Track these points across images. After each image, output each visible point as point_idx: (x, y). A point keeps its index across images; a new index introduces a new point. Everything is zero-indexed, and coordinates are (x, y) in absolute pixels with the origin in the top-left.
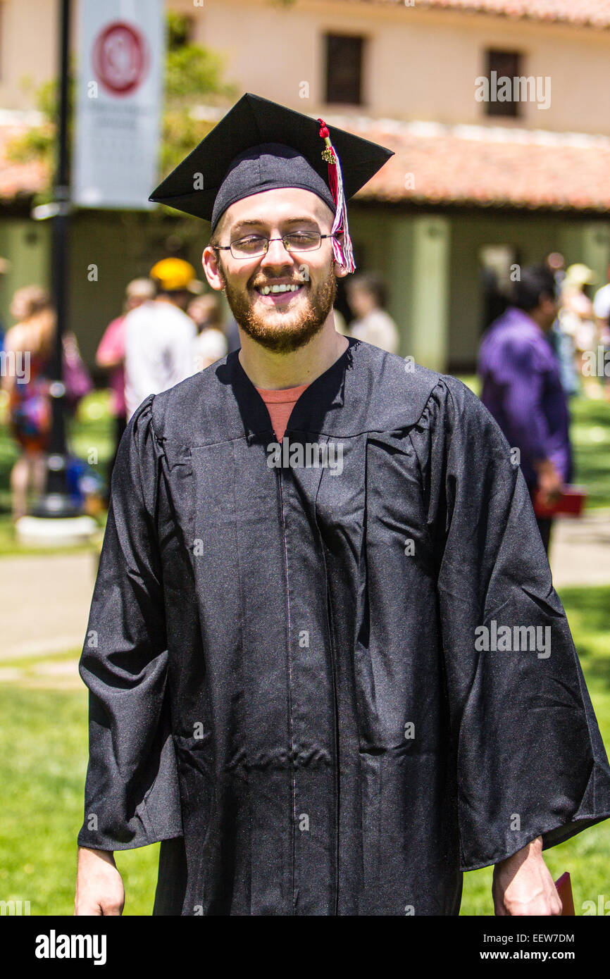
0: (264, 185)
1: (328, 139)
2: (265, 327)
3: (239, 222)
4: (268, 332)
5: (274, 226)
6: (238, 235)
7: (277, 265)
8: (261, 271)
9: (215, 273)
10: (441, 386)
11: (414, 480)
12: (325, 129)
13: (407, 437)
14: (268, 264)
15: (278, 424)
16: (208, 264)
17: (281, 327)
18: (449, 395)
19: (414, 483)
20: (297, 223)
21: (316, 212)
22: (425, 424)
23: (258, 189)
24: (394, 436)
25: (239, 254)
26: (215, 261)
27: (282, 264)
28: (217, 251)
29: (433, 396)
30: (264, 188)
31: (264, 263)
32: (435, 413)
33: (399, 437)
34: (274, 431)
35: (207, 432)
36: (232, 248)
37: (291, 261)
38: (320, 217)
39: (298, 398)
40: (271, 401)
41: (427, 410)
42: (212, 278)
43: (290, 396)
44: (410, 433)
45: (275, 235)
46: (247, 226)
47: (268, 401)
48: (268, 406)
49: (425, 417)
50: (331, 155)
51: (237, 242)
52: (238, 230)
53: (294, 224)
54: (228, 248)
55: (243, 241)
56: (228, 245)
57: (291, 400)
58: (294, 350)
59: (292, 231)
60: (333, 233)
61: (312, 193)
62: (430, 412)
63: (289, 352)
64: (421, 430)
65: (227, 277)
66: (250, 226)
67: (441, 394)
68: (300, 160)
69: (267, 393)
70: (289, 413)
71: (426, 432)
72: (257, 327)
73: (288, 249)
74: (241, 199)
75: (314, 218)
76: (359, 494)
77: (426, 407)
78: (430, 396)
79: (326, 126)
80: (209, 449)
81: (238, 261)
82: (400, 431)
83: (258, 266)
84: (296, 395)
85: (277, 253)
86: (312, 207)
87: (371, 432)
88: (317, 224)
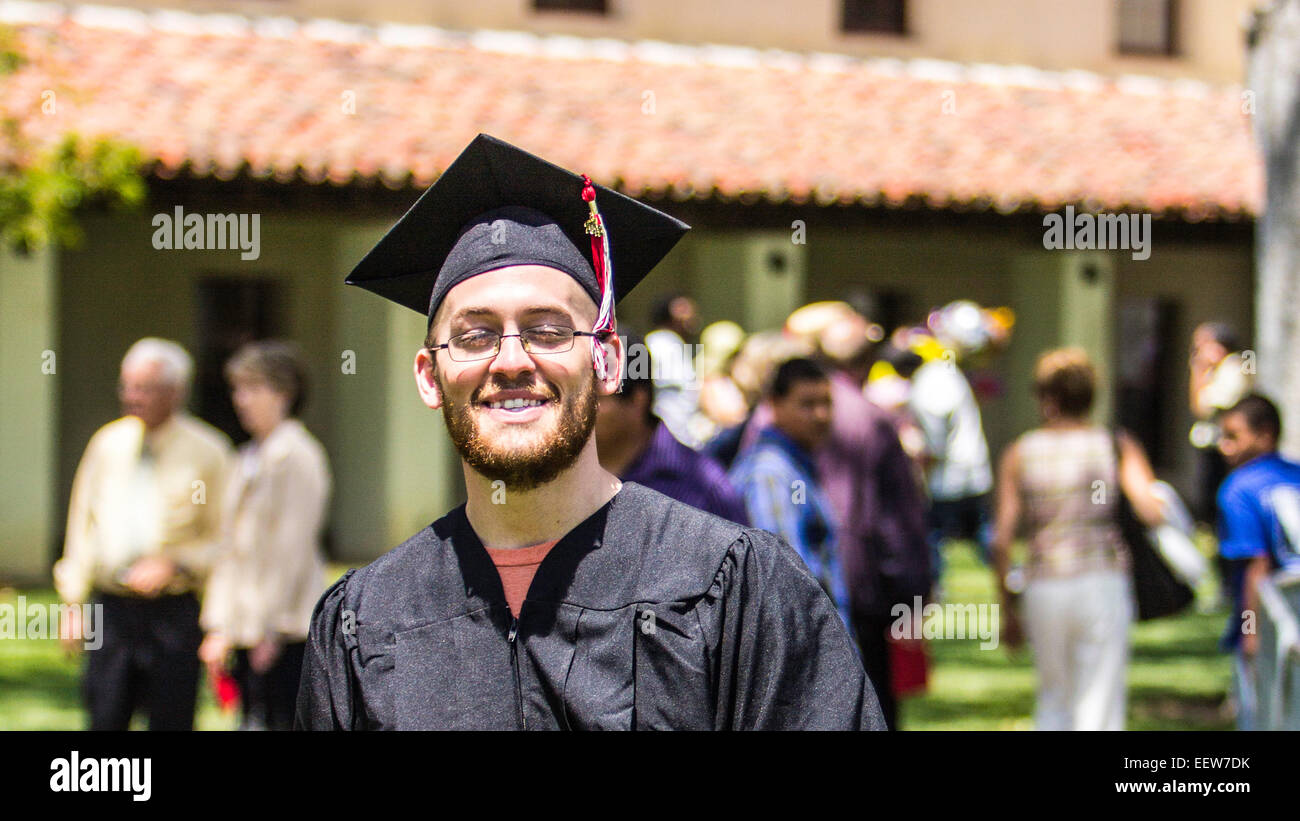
0: (500, 259)
1: (593, 204)
2: (494, 451)
3: (463, 311)
4: (498, 459)
5: (509, 316)
6: (460, 329)
7: (511, 371)
8: (490, 378)
9: (432, 386)
10: (741, 541)
11: (698, 670)
12: (590, 189)
13: (693, 612)
14: (498, 369)
15: (514, 594)
16: (423, 372)
17: (516, 453)
18: (751, 553)
19: (698, 674)
20: (541, 314)
21: (570, 300)
22: (717, 593)
23: (490, 266)
24: (674, 609)
25: (458, 353)
26: (431, 369)
27: (519, 369)
28: (433, 353)
29: (731, 555)
30: (497, 264)
31: (493, 367)
32: (731, 577)
33: (681, 611)
34: (507, 604)
35: (417, 610)
36: (451, 346)
37: (532, 366)
38: (576, 309)
39: (542, 557)
40: (506, 563)
41: (721, 574)
42: (426, 392)
43: (532, 557)
44: (697, 605)
45: (511, 328)
46: (472, 316)
47: (501, 563)
48: (501, 571)
49: (718, 583)
50: (596, 225)
51: (459, 338)
52: (460, 320)
53: (537, 315)
54: (445, 346)
55: (465, 336)
56: (445, 342)
57: (534, 561)
58: (535, 487)
59: (533, 324)
60: (594, 331)
61: (565, 274)
62: (724, 577)
63: (528, 489)
64: (711, 600)
65: (445, 387)
66: (477, 317)
67: (740, 552)
68: (553, 229)
69: (500, 552)
70: (530, 578)
71: (718, 603)
72: (483, 453)
73: (527, 349)
74: (466, 279)
75: (565, 307)
76: (625, 687)
77: (719, 570)
78: (727, 555)
79: (591, 184)
80: (420, 632)
81: (458, 364)
82: (684, 604)
83: (486, 372)
84: (539, 555)
85: (512, 354)
86: (565, 293)
87: (643, 602)
88: (569, 316)
